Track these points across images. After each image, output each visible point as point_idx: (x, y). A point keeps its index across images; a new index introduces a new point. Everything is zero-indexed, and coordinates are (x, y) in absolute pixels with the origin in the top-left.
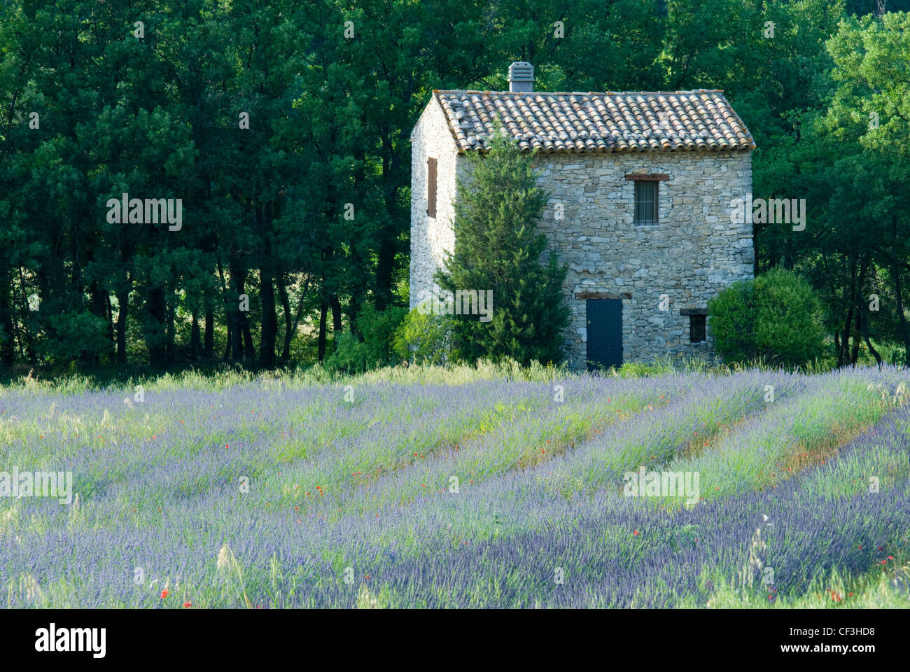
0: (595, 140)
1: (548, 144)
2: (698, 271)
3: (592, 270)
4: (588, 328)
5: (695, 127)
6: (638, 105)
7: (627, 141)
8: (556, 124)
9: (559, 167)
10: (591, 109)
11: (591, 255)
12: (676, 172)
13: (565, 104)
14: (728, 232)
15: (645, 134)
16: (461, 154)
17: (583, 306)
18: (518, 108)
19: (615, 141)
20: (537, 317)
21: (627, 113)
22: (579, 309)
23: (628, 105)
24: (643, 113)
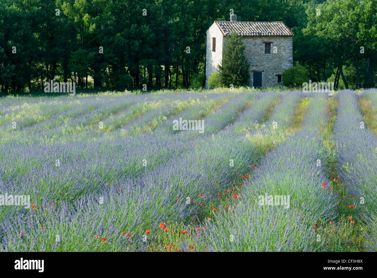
0: (256, 33)
1: (245, 34)
2: (280, 65)
3: (255, 65)
4: (254, 79)
5: (279, 30)
6: (264, 25)
7: (263, 34)
8: (245, 29)
9: (247, 40)
10: (253, 26)
11: (254, 61)
12: (275, 41)
13: (246, 25)
14: (287, 56)
15: (267, 32)
16: (224, 37)
17: (252, 74)
18: (236, 25)
19: (261, 33)
20: (243, 76)
21: (262, 27)
22: (251, 74)
23: (261, 25)
24: (265, 27)
